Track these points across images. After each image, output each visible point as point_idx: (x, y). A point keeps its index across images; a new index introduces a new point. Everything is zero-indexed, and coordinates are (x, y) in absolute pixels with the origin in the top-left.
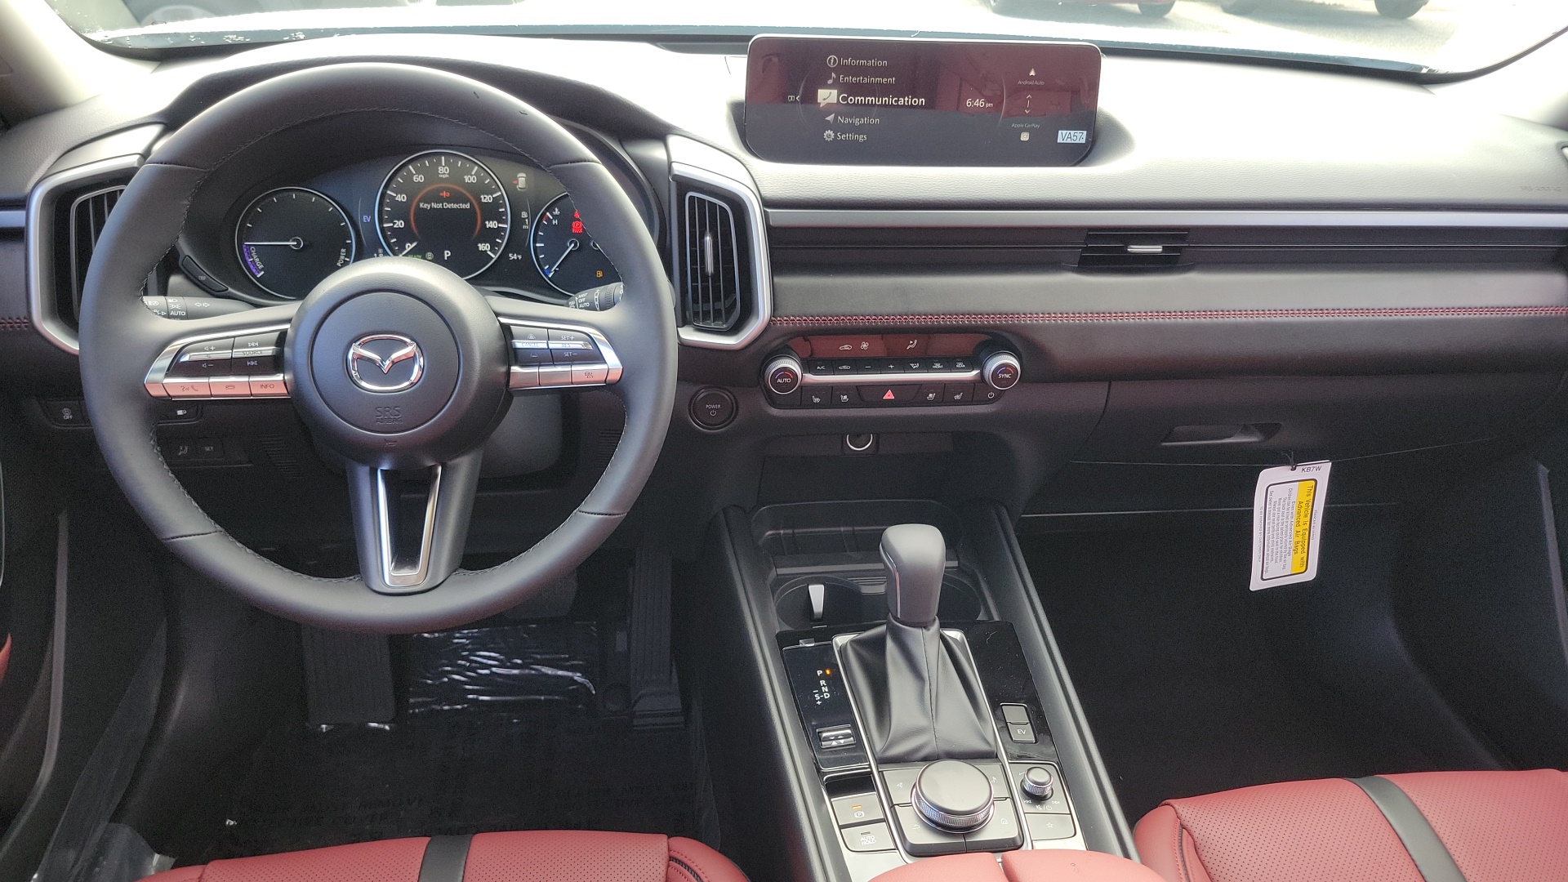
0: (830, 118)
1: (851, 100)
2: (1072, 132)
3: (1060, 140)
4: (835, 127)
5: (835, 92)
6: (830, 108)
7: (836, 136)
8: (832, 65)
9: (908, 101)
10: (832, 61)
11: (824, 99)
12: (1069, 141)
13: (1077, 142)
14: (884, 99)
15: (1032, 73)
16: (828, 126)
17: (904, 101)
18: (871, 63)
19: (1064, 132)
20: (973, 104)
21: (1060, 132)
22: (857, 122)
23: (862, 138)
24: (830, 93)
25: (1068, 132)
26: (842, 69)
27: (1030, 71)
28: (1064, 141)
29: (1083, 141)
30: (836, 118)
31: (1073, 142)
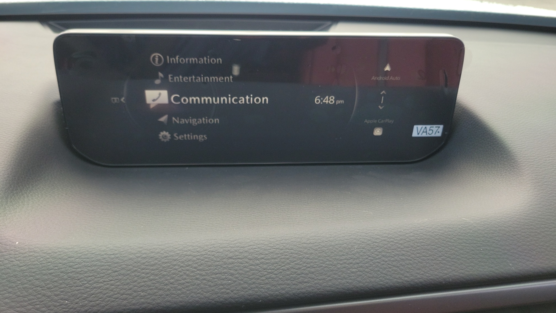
0: (164, 119)
1: (185, 100)
2: (428, 127)
3: (415, 134)
4: (169, 127)
5: (164, 93)
6: (161, 109)
7: (172, 136)
8: (157, 64)
9: (249, 100)
10: (157, 59)
11: (154, 100)
12: (424, 135)
13: (433, 135)
14: (222, 99)
15: (388, 68)
16: (163, 127)
17: (245, 100)
18: (203, 60)
19: (420, 127)
20: (322, 101)
21: (415, 127)
22: (194, 122)
23: (201, 138)
24: (160, 94)
25: (424, 126)
26: (167, 68)
27: (385, 66)
28: (420, 135)
29: (439, 135)
30: (169, 119)
31: (428, 135)
